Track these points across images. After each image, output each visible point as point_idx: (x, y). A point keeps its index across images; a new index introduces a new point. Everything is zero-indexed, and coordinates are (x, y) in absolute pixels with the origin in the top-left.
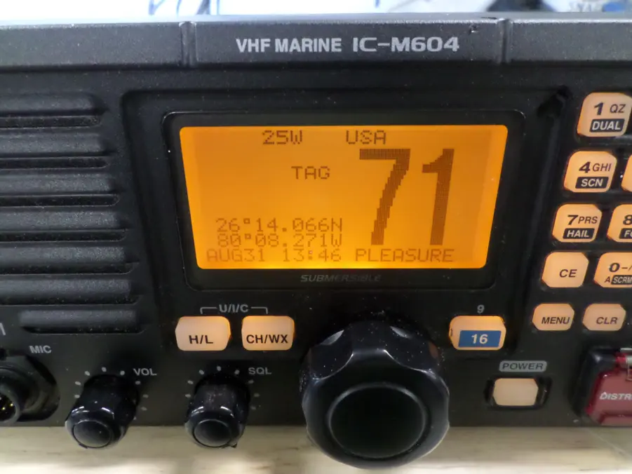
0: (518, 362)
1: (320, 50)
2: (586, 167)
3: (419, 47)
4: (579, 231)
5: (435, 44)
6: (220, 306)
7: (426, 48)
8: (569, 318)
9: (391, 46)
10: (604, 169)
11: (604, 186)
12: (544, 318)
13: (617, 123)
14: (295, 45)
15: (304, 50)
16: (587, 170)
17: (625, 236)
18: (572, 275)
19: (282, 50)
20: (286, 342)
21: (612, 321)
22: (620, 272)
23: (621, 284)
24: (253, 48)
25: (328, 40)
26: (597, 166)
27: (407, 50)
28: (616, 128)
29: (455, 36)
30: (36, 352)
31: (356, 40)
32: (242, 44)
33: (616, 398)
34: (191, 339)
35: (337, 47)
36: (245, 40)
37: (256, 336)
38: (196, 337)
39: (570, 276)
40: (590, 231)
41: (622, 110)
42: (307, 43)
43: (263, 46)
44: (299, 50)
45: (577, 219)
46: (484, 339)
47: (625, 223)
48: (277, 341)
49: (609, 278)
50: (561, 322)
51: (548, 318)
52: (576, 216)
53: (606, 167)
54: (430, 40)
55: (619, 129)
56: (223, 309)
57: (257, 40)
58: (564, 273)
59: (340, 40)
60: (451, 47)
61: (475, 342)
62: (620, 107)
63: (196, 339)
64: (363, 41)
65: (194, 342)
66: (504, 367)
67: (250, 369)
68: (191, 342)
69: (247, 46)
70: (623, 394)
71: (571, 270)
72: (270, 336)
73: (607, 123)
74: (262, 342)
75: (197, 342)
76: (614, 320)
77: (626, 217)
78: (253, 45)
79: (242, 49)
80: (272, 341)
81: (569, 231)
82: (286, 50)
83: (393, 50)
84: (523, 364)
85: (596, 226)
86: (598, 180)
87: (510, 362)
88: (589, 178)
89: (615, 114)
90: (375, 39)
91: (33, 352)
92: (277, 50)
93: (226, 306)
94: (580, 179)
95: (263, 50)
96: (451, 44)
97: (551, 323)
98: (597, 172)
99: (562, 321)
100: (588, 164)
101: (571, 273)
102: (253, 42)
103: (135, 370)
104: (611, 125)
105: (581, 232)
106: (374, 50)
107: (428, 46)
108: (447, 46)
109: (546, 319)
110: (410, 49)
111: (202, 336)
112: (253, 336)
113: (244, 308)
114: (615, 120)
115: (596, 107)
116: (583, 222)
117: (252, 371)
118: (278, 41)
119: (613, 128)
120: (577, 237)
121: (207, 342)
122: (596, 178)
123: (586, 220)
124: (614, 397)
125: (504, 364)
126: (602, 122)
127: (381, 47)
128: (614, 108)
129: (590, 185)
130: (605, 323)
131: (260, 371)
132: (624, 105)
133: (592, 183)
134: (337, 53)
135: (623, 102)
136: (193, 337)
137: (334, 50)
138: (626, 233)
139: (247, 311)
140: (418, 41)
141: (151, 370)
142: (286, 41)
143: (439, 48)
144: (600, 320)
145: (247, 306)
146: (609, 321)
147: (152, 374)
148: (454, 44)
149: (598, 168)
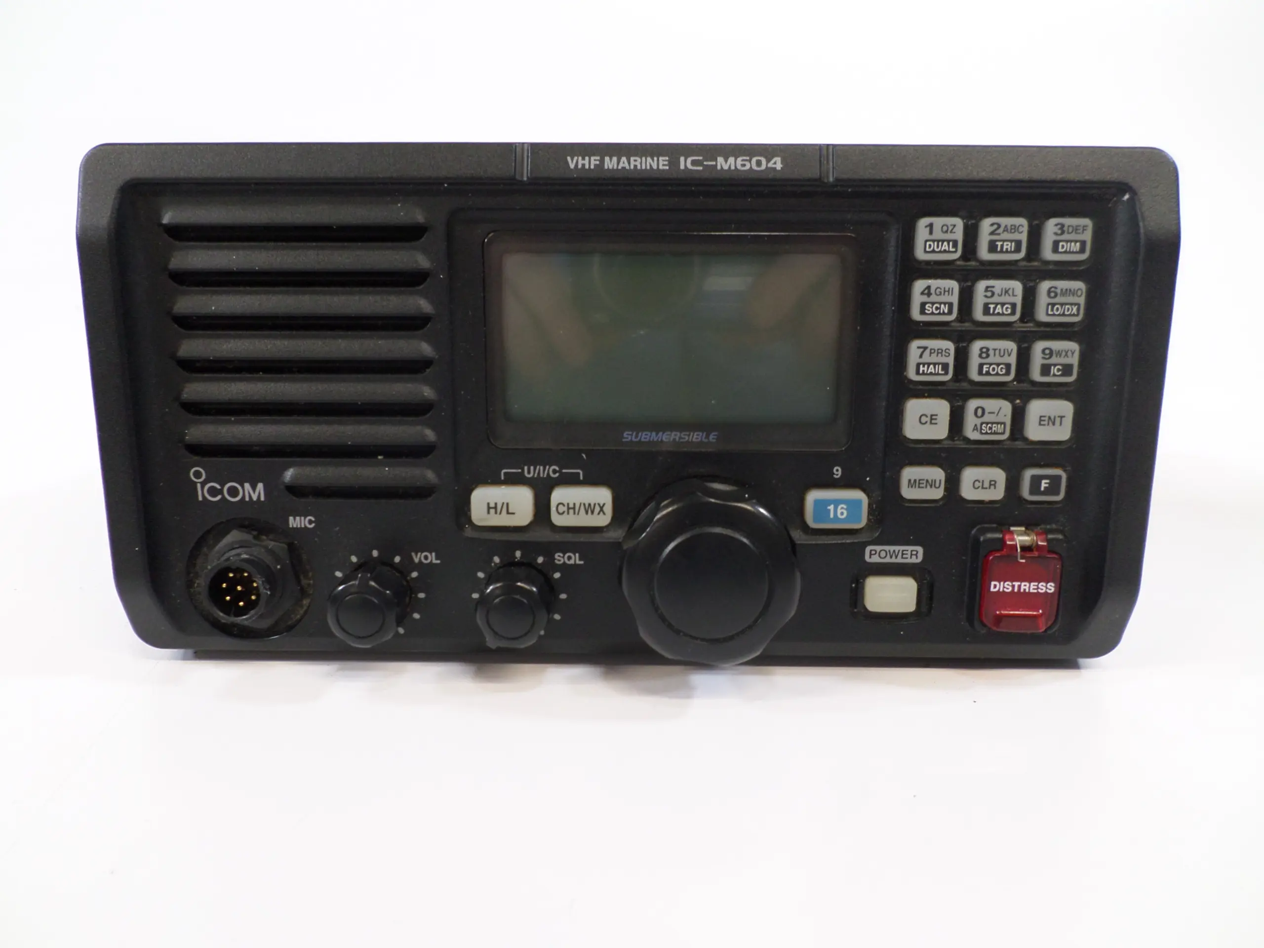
0: (887, 548)
1: (648, 167)
2: (927, 291)
3: (744, 165)
4: (932, 366)
5: (759, 163)
6: (526, 468)
7: (751, 167)
8: (940, 481)
9: (716, 165)
10: (947, 293)
11: (950, 312)
12: (910, 481)
13: (951, 243)
14: (624, 163)
15: (632, 167)
16: (929, 294)
17: (984, 372)
18: (933, 421)
19: (611, 167)
20: (604, 514)
21: (990, 485)
22: (987, 418)
23: (991, 433)
24: (583, 165)
25: (655, 159)
26: (938, 290)
27: (733, 168)
28: (951, 249)
29: (777, 156)
30: (295, 526)
31: (682, 159)
32: (572, 161)
33: (1010, 589)
34: (489, 508)
35: (663, 165)
36: (576, 158)
37: (568, 504)
38: (496, 504)
39: (931, 423)
40: (945, 367)
41: (953, 231)
42: (635, 161)
43: (593, 163)
44: (628, 167)
45: (928, 351)
46: (842, 512)
47: (980, 356)
48: (592, 512)
49: (976, 425)
50: (931, 486)
51: (915, 481)
52: (925, 348)
53: (949, 291)
54: (754, 160)
55: (954, 250)
56: (529, 472)
57: (587, 158)
58: (924, 419)
59: (667, 158)
60: (774, 166)
61: (832, 516)
62: (950, 228)
63: (495, 508)
64: (689, 160)
65: (492, 511)
66: (871, 555)
67: (556, 556)
68: (489, 513)
69: (577, 162)
70: (1019, 583)
71: (932, 416)
72: (584, 504)
73: (940, 243)
74: (574, 513)
75: (496, 513)
76: (993, 484)
77: (981, 349)
78: (583, 162)
79: (572, 166)
80: (587, 513)
81: (921, 366)
82: (615, 167)
83: (719, 167)
84: (894, 551)
85: (951, 360)
86: (942, 306)
87: (878, 548)
88: (933, 304)
89: (946, 234)
90: (701, 158)
91: (291, 526)
92: (606, 167)
93: (532, 468)
94: (923, 305)
95: (592, 167)
96: (775, 163)
97: (919, 487)
98: (940, 297)
99: (932, 484)
100: (929, 288)
101: (932, 419)
102: (583, 159)
103: (413, 554)
104: (945, 246)
105: (935, 368)
106: (701, 168)
107: (752, 163)
108: (770, 165)
109: (912, 482)
110: (736, 167)
111: (503, 503)
112: (564, 505)
113: (555, 472)
114: (948, 241)
115: (926, 227)
116: (934, 355)
117: (560, 558)
118: (607, 159)
119: (947, 249)
120: (931, 374)
121: (508, 513)
122: (940, 303)
123: (938, 353)
124: (1007, 587)
125: (871, 551)
126: (936, 243)
127: (707, 165)
128: (945, 228)
129: (935, 312)
130: (983, 488)
131: (569, 558)
132: (954, 226)
133: (937, 308)
134: (664, 170)
135: (953, 223)
136: (492, 505)
137: (661, 167)
138: (985, 370)
139: (557, 475)
140: (743, 160)
141: (434, 554)
142: (615, 159)
143: (763, 167)
144: (977, 484)
145: (557, 468)
146: (986, 485)
147: (434, 561)
148: (777, 163)
149: (941, 292)
